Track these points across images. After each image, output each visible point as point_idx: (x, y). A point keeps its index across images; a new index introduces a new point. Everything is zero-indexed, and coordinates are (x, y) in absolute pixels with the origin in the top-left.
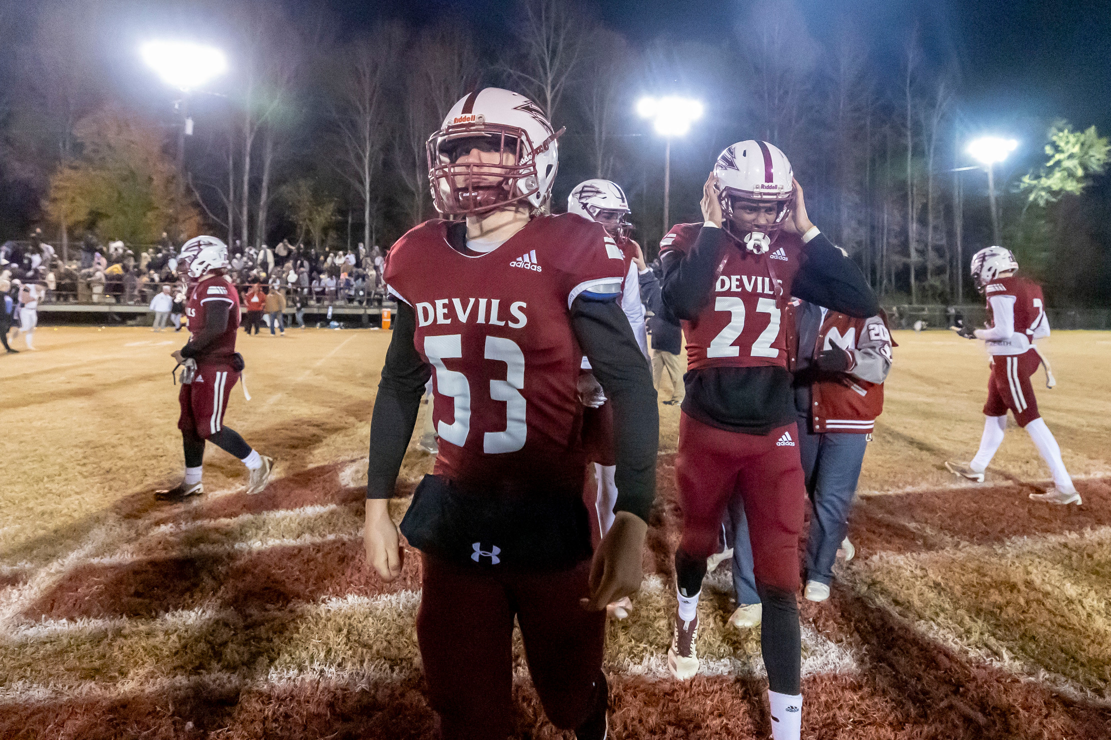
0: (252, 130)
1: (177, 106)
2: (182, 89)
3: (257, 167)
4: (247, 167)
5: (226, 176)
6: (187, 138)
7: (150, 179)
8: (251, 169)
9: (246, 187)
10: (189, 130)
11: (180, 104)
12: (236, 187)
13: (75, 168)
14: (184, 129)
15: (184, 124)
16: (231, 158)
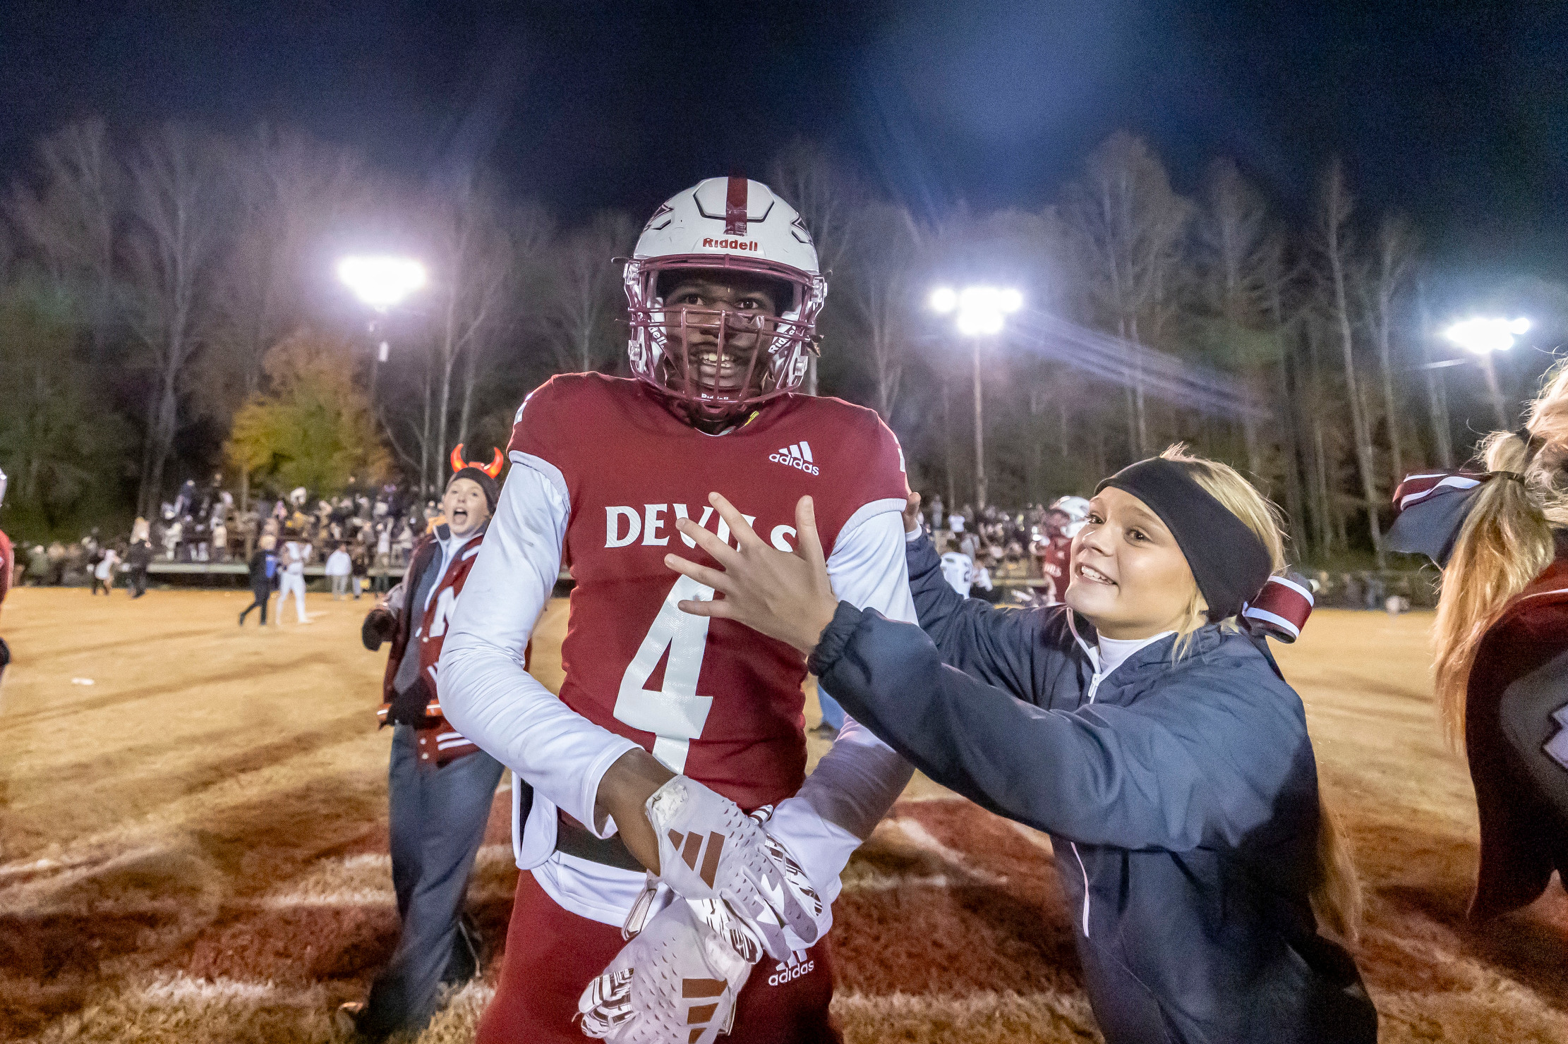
0: (452, 352)
1: (371, 328)
2: (377, 309)
3: (457, 397)
4: (446, 395)
5: (421, 409)
6: (381, 365)
7: (339, 414)
8: (450, 399)
9: (443, 420)
10: (383, 354)
11: (376, 327)
12: (431, 420)
13: (261, 404)
14: (378, 354)
15: (378, 348)
16: (428, 387)
